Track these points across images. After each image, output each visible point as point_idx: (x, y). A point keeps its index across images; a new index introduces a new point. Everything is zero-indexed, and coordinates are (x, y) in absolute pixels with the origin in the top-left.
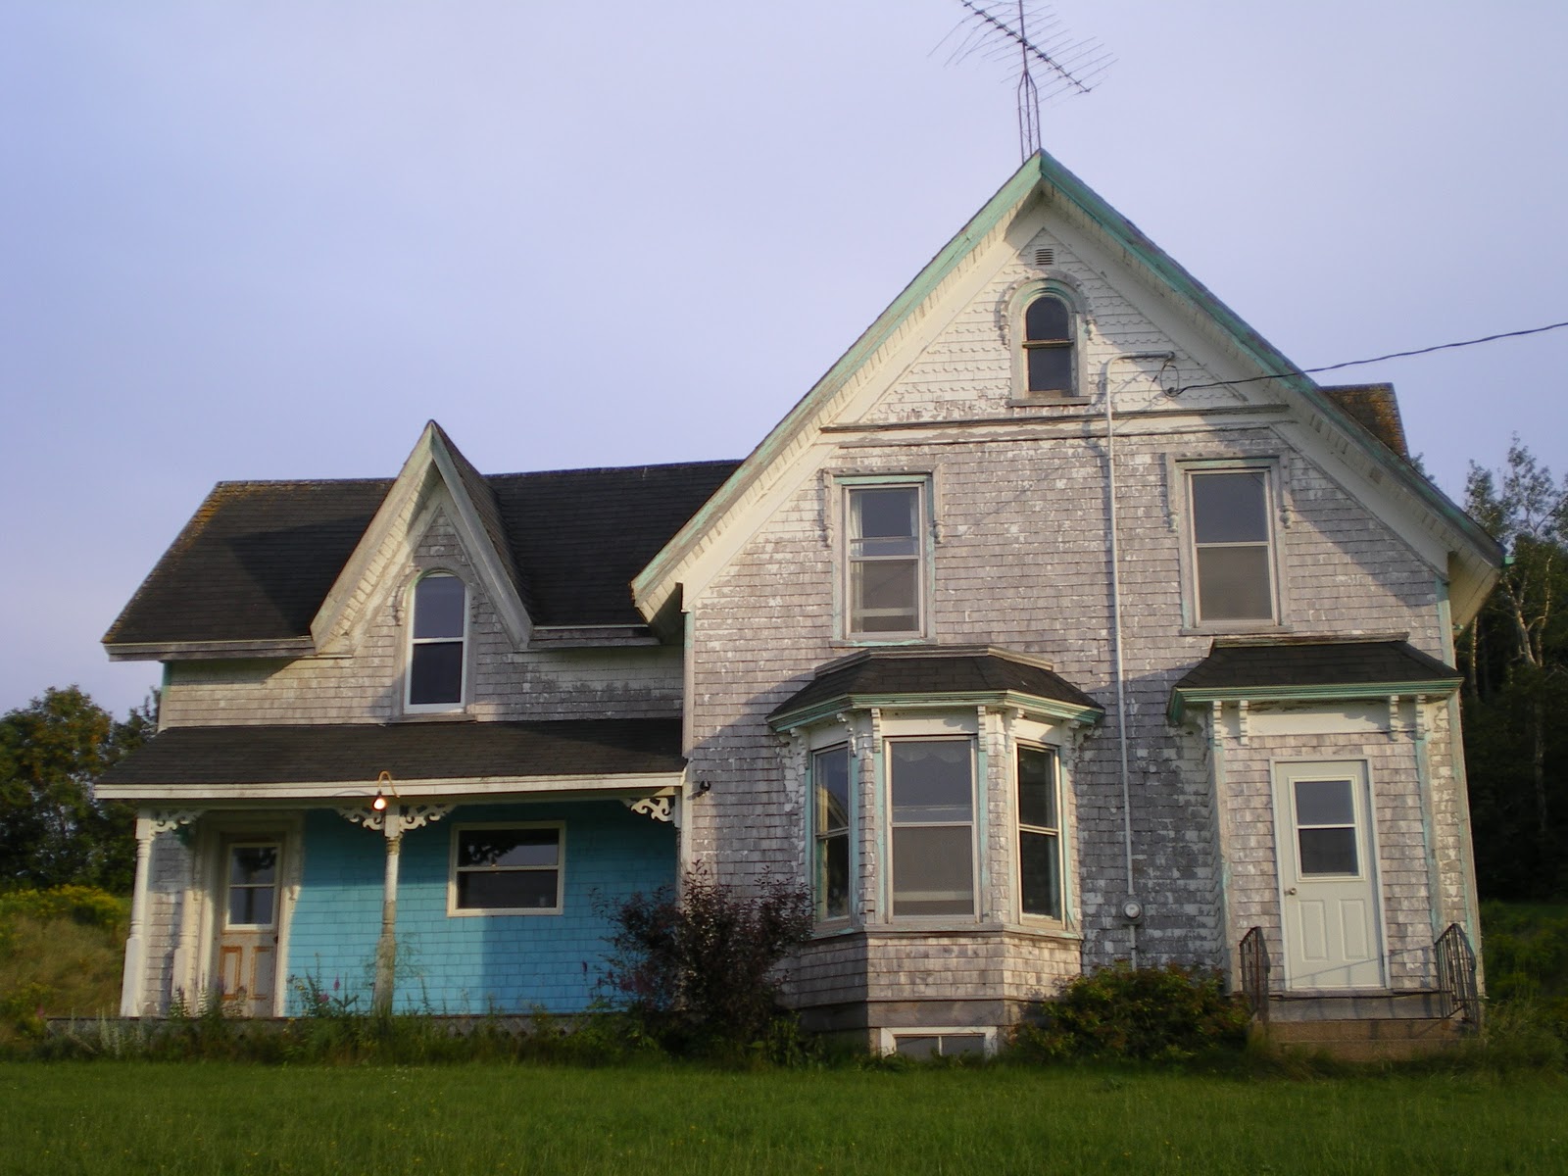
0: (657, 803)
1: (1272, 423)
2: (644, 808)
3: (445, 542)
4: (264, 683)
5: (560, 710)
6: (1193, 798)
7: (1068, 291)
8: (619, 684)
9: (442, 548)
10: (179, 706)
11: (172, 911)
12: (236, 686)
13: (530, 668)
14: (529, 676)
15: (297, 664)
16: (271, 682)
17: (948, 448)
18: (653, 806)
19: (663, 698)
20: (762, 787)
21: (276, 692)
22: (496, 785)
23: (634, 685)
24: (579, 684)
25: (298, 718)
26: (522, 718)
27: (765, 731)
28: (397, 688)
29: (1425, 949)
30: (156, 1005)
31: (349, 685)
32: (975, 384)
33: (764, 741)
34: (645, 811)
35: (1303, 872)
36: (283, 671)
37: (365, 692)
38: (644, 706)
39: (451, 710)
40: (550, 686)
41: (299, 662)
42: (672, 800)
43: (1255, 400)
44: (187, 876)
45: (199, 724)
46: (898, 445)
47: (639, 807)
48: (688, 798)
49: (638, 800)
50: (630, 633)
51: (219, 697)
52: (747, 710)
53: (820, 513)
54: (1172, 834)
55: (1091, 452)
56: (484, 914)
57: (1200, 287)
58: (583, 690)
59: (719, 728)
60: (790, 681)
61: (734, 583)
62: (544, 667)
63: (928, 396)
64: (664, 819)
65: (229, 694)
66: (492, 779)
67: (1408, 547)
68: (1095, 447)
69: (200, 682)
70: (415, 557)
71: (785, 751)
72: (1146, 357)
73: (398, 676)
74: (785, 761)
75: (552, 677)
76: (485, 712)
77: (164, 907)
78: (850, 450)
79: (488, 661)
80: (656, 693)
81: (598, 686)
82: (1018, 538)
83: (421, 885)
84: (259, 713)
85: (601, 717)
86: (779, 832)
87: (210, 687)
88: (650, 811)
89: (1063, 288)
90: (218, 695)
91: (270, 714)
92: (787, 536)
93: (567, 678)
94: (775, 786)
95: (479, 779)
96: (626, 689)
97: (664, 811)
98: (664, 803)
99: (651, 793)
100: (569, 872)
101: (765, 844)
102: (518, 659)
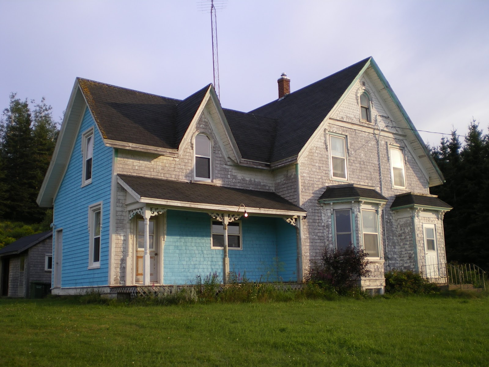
0: (292, 220)
1: (403, 139)
2: (289, 221)
3: (204, 124)
4: (151, 162)
5: (238, 185)
6: (395, 229)
7: (368, 94)
8: (253, 179)
9: (204, 126)
10: (121, 166)
11: (122, 243)
12: (141, 162)
13: (230, 171)
14: (230, 173)
15: (161, 157)
16: (153, 162)
17: (349, 129)
18: (291, 221)
19: (264, 185)
20: (317, 218)
21: (155, 166)
22: (263, 211)
23: (257, 180)
24: (243, 178)
25: (162, 177)
26: (228, 186)
27: (317, 202)
28: (192, 171)
29: (444, 268)
30: (118, 277)
31: (178, 167)
32: (353, 113)
33: (317, 205)
34: (289, 222)
35: (428, 249)
36: (157, 159)
37: (183, 171)
38: (259, 187)
39: (208, 181)
40: (235, 177)
41: (161, 156)
42: (296, 219)
43: (400, 133)
44: (128, 230)
45: (129, 174)
46: (340, 126)
47: (288, 220)
48: (302, 219)
49: (288, 218)
50: (264, 165)
51: (135, 165)
52: (313, 195)
53: (325, 141)
54: (392, 238)
55: (374, 138)
56: (222, 249)
57: (400, 103)
58: (243, 180)
59: (307, 199)
60: (321, 188)
61: (308, 157)
62: (234, 171)
63: (345, 114)
64: (294, 225)
65: (139, 164)
66: (262, 209)
67: (424, 174)
68: (375, 137)
69: (128, 158)
70: (196, 127)
71: (321, 208)
72: (382, 116)
73: (192, 167)
74: (322, 211)
75: (236, 174)
76: (218, 183)
77: (119, 241)
78: (330, 124)
79: (218, 166)
80: (262, 184)
81: (248, 179)
82: (363, 157)
83: (203, 238)
84: (149, 173)
85: (249, 189)
86: (321, 231)
87: (133, 161)
88: (290, 222)
89: (367, 93)
90: (135, 164)
91: (153, 174)
92: (318, 146)
93: (240, 175)
94: (320, 218)
95: (259, 208)
96: (255, 181)
97: (294, 222)
98: (294, 220)
99: (291, 217)
100: (243, 237)
101: (319, 234)
102: (227, 167)
